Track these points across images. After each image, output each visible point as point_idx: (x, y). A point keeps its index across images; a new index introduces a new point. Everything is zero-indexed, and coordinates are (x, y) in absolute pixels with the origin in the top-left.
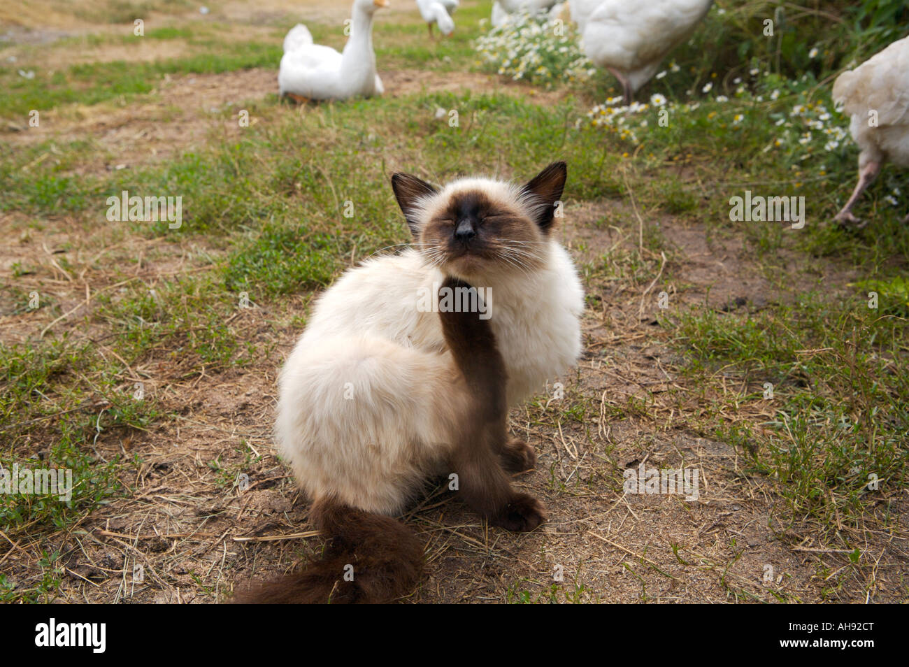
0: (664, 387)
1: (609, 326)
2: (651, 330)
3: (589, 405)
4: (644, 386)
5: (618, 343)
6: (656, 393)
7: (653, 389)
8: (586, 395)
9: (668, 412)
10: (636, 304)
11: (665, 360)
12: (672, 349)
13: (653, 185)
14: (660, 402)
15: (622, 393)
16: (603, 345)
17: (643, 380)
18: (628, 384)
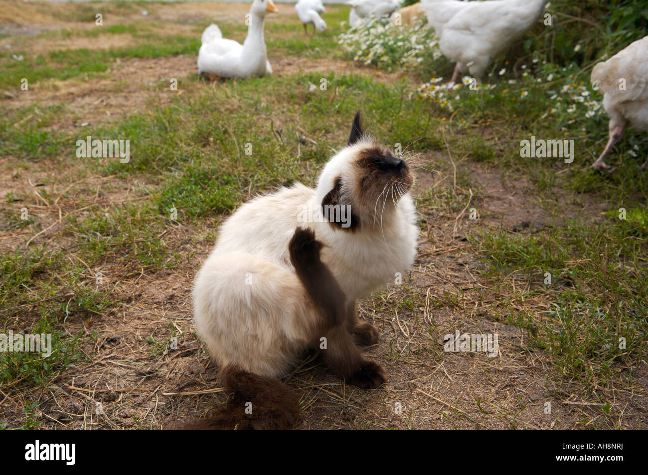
0: (471, 286)
1: (432, 242)
2: (461, 245)
3: (417, 298)
4: (456, 285)
5: (438, 254)
6: (465, 290)
7: (463, 287)
8: (415, 291)
9: (474, 303)
10: (451, 226)
11: (472, 266)
12: (477, 259)
13: (463, 141)
14: (468, 296)
15: (441, 290)
16: (428, 255)
17: (456, 280)
18: (445, 283)
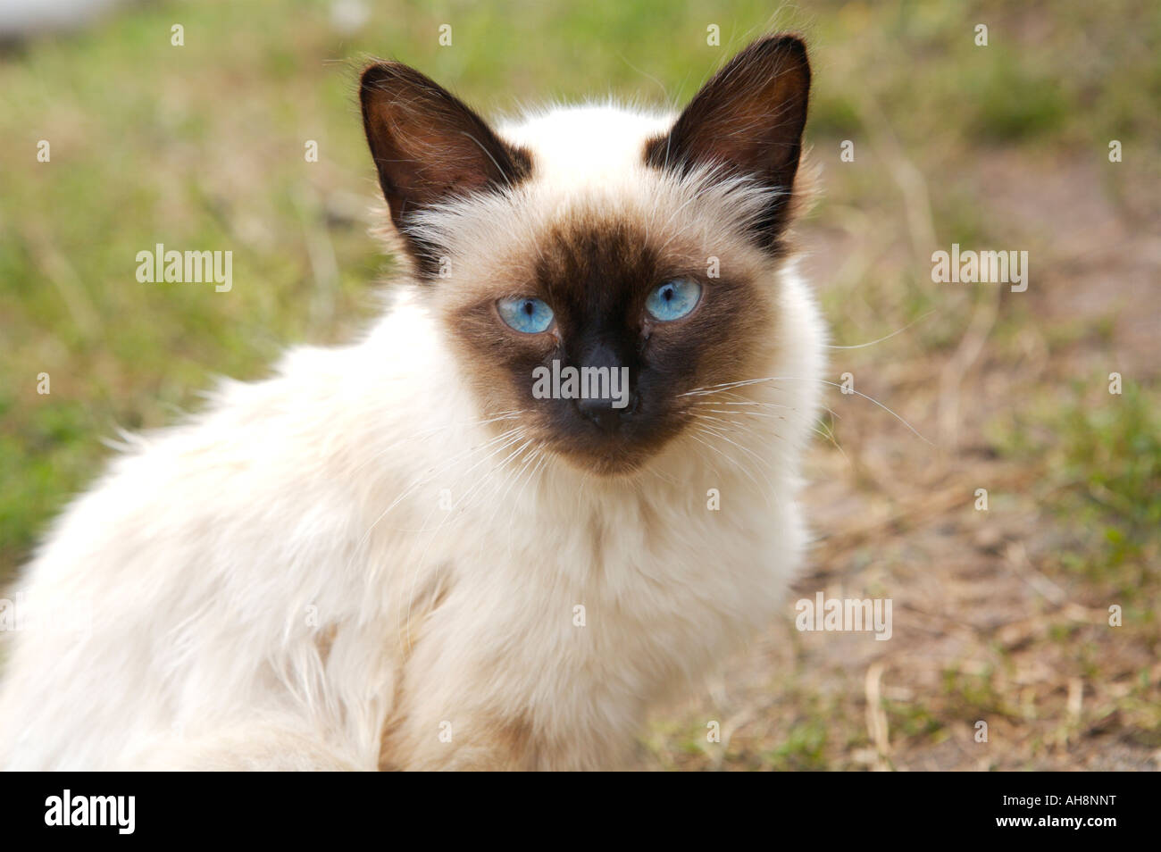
0: (1039, 626)
1: (866, 485)
2: (982, 472)
3: (838, 716)
4: (987, 633)
5: (896, 528)
6: (1021, 647)
7: (1010, 636)
8: (824, 688)
9: (1063, 691)
10: (934, 411)
11: (1036, 544)
12: (1049, 512)
14: (1033, 670)
15: (925, 665)
16: (858, 540)
17: (981, 616)
18: (940, 636)
